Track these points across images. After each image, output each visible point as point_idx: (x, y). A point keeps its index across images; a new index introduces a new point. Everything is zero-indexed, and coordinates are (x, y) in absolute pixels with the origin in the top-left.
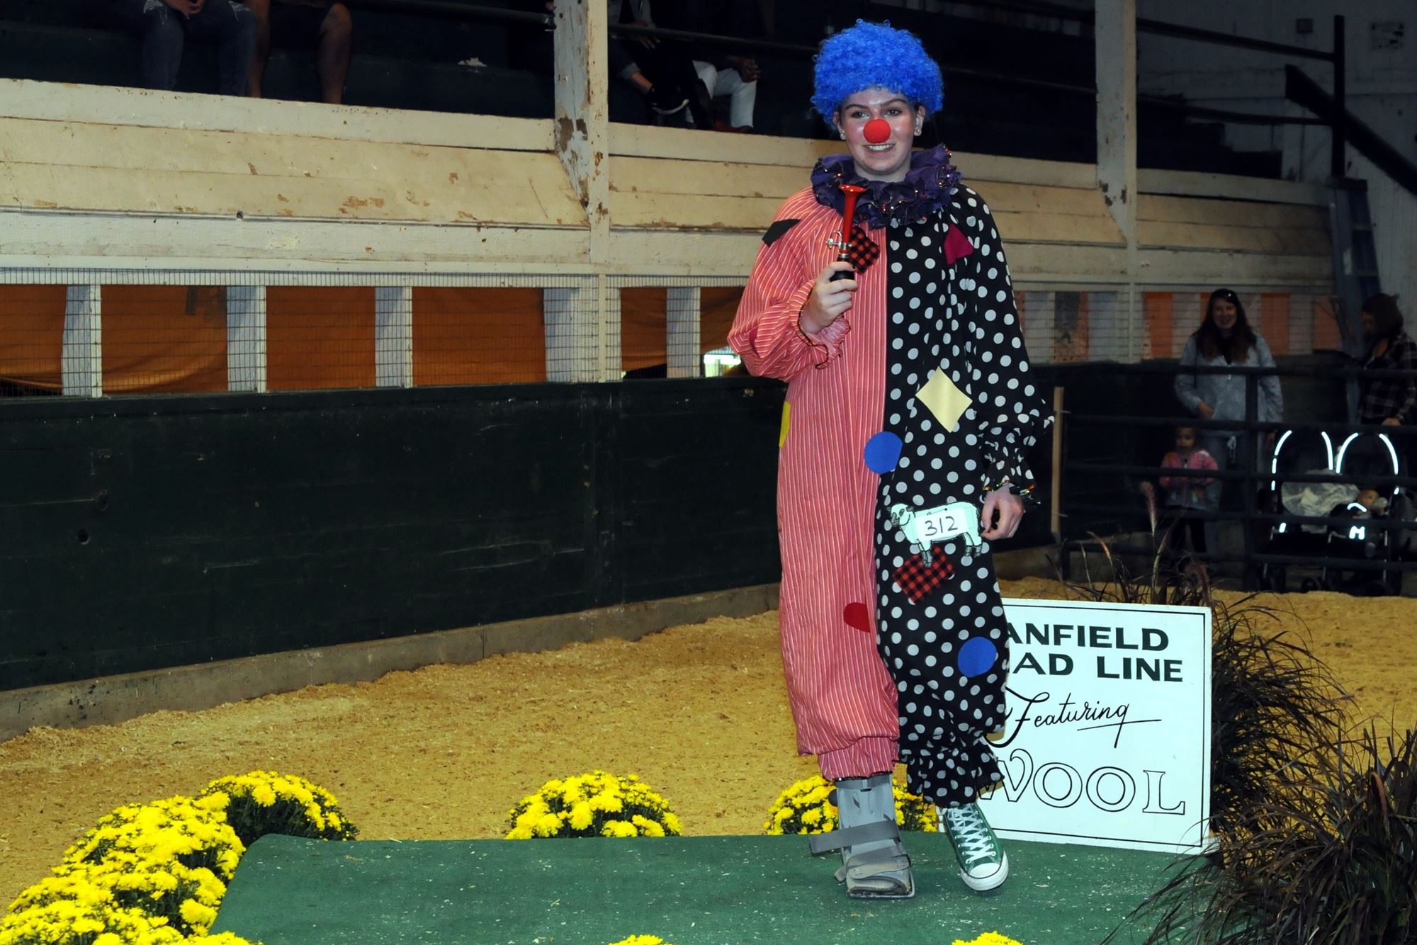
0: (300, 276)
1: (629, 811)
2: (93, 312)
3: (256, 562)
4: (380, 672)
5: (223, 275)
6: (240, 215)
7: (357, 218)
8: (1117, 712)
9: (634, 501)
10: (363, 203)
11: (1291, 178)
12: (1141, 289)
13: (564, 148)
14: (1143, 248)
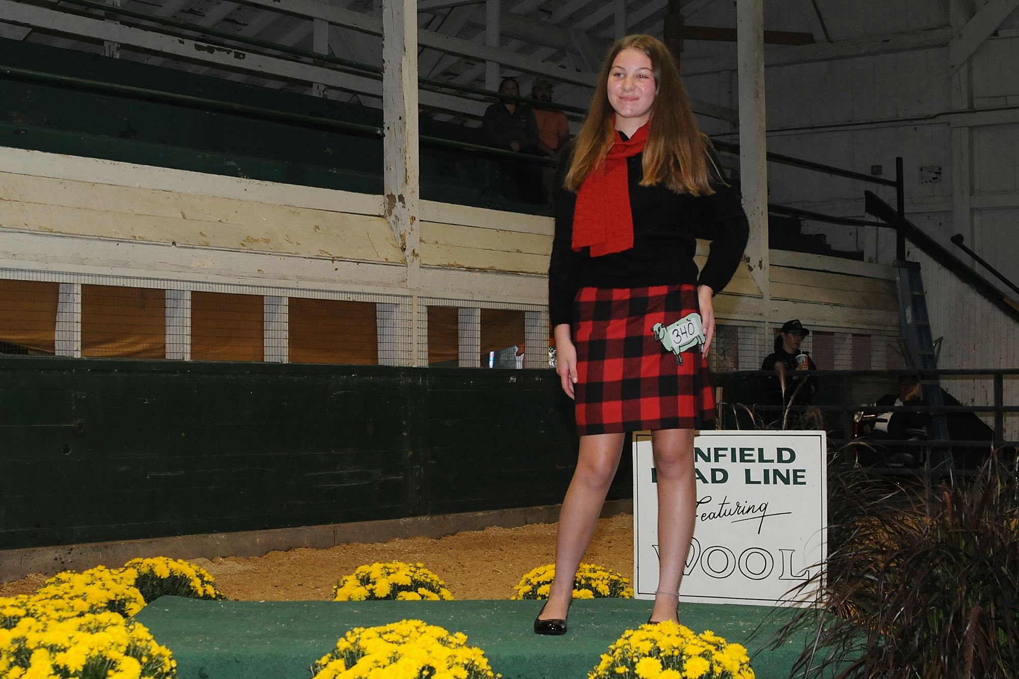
0: (214, 285)
1: (415, 585)
2: (76, 302)
3: (182, 473)
4: (265, 551)
5: (162, 282)
6: (174, 243)
7: (252, 250)
8: (760, 508)
9: (436, 447)
10: (256, 241)
11: (870, 261)
12: (774, 326)
13: (390, 213)
14: (773, 299)
